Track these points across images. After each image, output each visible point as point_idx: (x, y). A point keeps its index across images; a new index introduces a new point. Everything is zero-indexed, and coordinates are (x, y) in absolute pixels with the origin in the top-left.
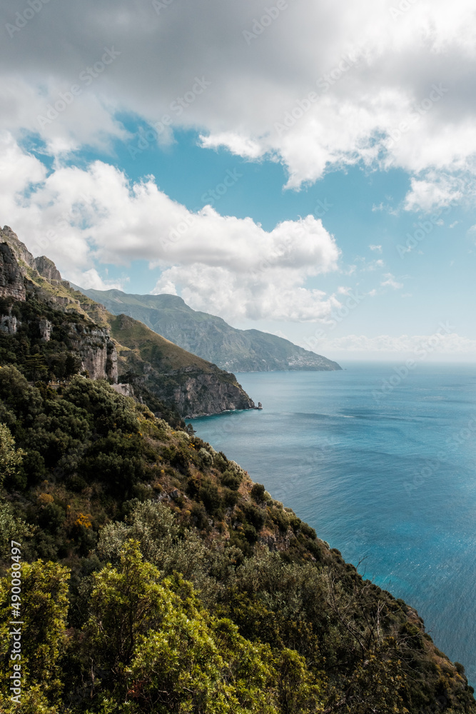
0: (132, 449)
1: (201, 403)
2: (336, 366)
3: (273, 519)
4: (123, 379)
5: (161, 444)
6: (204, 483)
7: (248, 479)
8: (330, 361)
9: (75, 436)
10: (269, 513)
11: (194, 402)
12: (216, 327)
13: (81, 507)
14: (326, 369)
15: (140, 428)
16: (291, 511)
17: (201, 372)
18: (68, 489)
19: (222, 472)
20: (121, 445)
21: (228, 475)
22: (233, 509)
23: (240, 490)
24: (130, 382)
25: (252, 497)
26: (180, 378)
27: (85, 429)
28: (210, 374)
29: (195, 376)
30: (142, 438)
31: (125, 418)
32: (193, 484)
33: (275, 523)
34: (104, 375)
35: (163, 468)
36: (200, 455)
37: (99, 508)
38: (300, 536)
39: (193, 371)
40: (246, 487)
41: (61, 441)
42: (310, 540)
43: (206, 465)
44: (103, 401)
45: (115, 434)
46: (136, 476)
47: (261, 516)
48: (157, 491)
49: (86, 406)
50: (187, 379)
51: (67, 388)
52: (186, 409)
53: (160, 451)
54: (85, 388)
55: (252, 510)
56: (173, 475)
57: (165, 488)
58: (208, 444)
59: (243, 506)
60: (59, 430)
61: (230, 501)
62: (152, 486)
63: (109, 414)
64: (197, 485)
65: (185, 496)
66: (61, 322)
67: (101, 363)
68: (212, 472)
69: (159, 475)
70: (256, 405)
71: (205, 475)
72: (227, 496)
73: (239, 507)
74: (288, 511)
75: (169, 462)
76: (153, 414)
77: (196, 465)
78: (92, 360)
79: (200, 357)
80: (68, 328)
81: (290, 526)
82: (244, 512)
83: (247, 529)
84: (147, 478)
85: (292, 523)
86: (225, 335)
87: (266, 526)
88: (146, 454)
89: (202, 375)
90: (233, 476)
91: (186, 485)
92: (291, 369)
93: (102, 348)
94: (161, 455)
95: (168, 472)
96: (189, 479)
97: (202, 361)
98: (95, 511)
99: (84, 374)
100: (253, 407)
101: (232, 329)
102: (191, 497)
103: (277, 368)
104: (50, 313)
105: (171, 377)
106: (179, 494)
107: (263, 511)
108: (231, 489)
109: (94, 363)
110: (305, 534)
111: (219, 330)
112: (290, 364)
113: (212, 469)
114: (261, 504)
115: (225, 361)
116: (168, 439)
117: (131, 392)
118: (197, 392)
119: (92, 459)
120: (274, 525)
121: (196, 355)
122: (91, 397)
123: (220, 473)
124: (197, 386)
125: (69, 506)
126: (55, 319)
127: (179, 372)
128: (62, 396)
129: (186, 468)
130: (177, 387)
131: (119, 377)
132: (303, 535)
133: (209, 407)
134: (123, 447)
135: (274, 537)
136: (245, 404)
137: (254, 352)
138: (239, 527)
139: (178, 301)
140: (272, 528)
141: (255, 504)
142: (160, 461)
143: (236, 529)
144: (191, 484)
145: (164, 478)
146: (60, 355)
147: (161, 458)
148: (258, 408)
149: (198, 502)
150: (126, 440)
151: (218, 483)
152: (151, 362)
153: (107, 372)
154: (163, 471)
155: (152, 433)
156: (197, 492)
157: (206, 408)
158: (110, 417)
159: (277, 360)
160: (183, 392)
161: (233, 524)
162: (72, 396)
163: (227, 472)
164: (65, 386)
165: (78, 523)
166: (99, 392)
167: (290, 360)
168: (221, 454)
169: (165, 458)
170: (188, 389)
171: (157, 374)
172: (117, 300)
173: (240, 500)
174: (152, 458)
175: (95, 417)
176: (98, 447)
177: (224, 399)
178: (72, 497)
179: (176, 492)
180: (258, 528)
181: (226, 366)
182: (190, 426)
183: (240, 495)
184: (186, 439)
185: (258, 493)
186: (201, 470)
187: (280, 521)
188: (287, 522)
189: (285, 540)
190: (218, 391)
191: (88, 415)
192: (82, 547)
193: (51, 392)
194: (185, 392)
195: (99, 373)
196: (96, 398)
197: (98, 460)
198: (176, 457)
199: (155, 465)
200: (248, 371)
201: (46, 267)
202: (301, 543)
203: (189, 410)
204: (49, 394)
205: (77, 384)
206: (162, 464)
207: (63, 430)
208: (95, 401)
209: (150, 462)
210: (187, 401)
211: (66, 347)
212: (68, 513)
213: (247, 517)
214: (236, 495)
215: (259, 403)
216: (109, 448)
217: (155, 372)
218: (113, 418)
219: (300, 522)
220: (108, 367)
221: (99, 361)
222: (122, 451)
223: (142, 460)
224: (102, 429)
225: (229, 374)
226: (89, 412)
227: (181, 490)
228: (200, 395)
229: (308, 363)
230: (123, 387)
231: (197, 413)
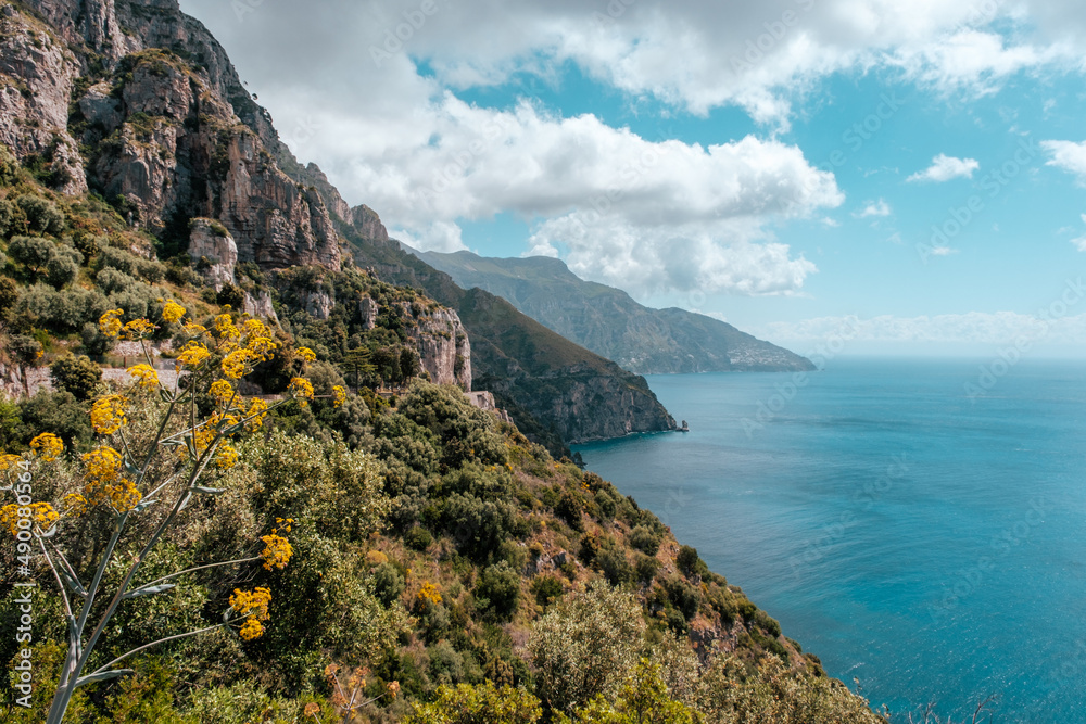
0: (497, 489)
1: (594, 421)
2: (806, 365)
3: (711, 602)
4: (478, 385)
5: (540, 482)
6: (604, 542)
7: (670, 538)
8: (796, 355)
9: (417, 467)
10: (705, 592)
11: (583, 419)
12: (614, 304)
13: (427, 573)
14: (792, 369)
15: (508, 458)
16: (739, 591)
17: (594, 373)
18: (407, 544)
19: (632, 528)
20: (480, 483)
21: (641, 531)
22: (649, 585)
23: (660, 555)
24: (490, 389)
25: (678, 567)
26: (562, 383)
27: (429, 457)
28: (607, 377)
29: (585, 380)
30: (512, 474)
31: (487, 442)
32: (589, 545)
33: (715, 608)
34: (452, 377)
35: (544, 518)
36: (598, 500)
37: (451, 573)
38: (755, 631)
39: (582, 371)
40: (669, 551)
41: (395, 474)
42: (771, 638)
43: (607, 515)
44: (454, 416)
45: (473, 465)
46: (504, 529)
47: (692, 596)
48: (535, 553)
49: (430, 424)
50: (573, 385)
51: (403, 398)
52: (570, 429)
53: (538, 493)
54: (428, 398)
55: (679, 587)
56: (557, 529)
57: (547, 548)
58: (609, 485)
59: (665, 581)
60: (392, 457)
61: (645, 574)
62: (528, 545)
63: (464, 436)
64: (593, 545)
65: (577, 562)
66: (390, 302)
67: (448, 361)
68: (617, 526)
69: (538, 530)
70: (680, 425)
71: (606, 531)
72: (639, 564)
73: (659, 582)
74: (733, 590)
75: (552, 510)
76: (524, 437)
77: (592, 516)
78: (434, 356)
79: (591, 350)
80: (399, 311)
81: (738, 615)
82: (665, 586)
83: (672, 616)
84: (520, 533)
85: (742, 611)
86: (630, 317)
87: (701, 613)
88: (518, 497)
89: (595, 379)
90: (648, 534)
91: (578, 546)
92: (733, 368)
93: (448, 338)
94: (540, 499)
95: (551, 525)
96: (582, 536)
97: (595, 357)
98: (446, 579)
99: (424, 376)
100: (674, 428)
101: (640, 307)
102: (586, 563)
103: (711, 367)
104: (375, 287)
105: (549, 381)
106: (568, 558)
107: (695, 589)
108: (646, 553)
109: (437, 360)
110: (762, 628)
111: (621, 310)
112: (732, 361)
113: (615, 522)
114: (692, 579)
115: (628, 358)
116: (550, 475)
117: (490, 404)
118: (588, 405)
119: (440, 503)
120: (713, 613)
121: (585, 348)
122: (438, 411)
123: (627, 529)
124: (588, 395)
125: (410, 571)
126: (382, 296)
127: (560, 374)
128: (396, 409)
129: (577, 519)
130: (558, 396)
131: (473, 381)
132: (760, 630)
133: (606, 426)
134: (484, 485)
135: (713, 630)
136: (661, 424)
137: (674, 342)
138: (660, 613)
139: (556, 267)
140: (709, 616)
141: (683, 577)
142: (539, 509)
143: (655, 615)
144: (585, 543)
145: (545, 534)
146: (393, 349)
147: (540, 503)
148: (681, 430)
149: (596, 570)
150: (485, 475)
151: (625, 543)
152: (518, 358)
153: (455, 374)
154: (543, 523)
155: (526, 466)
156: (595, 556)
157: (602, 428)
158: (465, 441)
159: (711, 355)
160: (566, 403)
161: (649, 608)
162: (411, 409)
163: (638, 527)
164: (400, 394)
165: (423, 594)
166: (448, 403)
167: (734, 355)
168: (629, 498)
169: (545, 503)
170: (574, 400)
171: (528, 376)
172: (469, 268)
173: (660, 572)
174: (527, 504)
175: (444, 440)
176: (448, 484)
177: (628, 415)
178: (413, 558)
179: (563, 555)
180: (689, 615)
181: (630, 364)
182: (578, 456)
183: (660, 564)
184: (577, 476)
185: (687, 561)
186: (599, 522)
187: (722, 607)
188: (734, 608)
189: (731, 636)
190: (619, 403)
191: (434, 438)
192: (429, 631)
193: (380, 403)
194: (570, 404)
195: (444, 374)
196: (445, 412)
197: (450, 504)
198: (562, 502)
199: (532, 514)
200: (665, 372)
201: (366, 221)
202: (757, 642)
203: (575, 432)
204: (378, 406)
205: (417, 391)
206: (542, 512)
207: (398, 456)
208: (442, 417)
209: (524, 509)
210: (572, 417)
211: (397, 338)
212: (408, 580)
213: (671, 597)
214: (653, 561)
215: (683, 422)
216: (463, 486)
217: (523, 374)
218: (469, 442)
219: (755, 609)
220: (458, 368)
221: (444, 357)
222: (481, 492)
223: (511, 505)
224: (453, 460)
225: (636, 377)
226: (435, 433)
227: (570, 552)
228: (592, 408)
229: (761, 360)
230: (479, 396)
231: (588, 435)
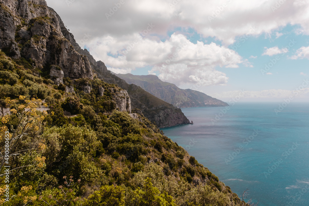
0: (138, 141)
1: (166, 121)
2: (226, 104)
3: (199, 172)
4: (133, 111)
5: (150, 139)
6: (168, 156)
7: (187, 154)
8: (223, 102)
9: (115, 135)
10: (197, 169)
11: (163, 121)
12: (172, 88)
13: (118, 165)
14: (222, 106)
15: (141, 132)
16: (207, 169)
17: (166, 108)
18: (112, 157)
19: (176, 151)
20: (133, 139)
21: (179, 152)
22: (181, 167)
23: (184, 159)
24: (136, 112)
25: (189, 162)
26: (157, 111)
27: (118, 133)
28: (170, 109)
29: (164, 110)
30: (142, 136)
31: (135, 128)
32: (164, 156)
34: (126, 109)
35: (151, 149)
36: (167, 144)
37: (125, 165)
38: (211, 180)
39: (163, 107)
40: (187, 158)
41: (109, 137)
42: (216, 182)
43: (169, 148)
44: (125, 120)
45: (131, 134)
46: (140, 152)
47: (193, 170)
48: (149, 159)
49: (119, 123)
50: (160, 111)
51: (111, 115)
52: (160, 124)
53: (150, 142)
54: (118, 115)
55: (190, 168)
56: (155, 152)
57: (152, 157)
58: (170, 139)
59: (186, 166)
61: (180, 164)
62: (147, 157)
64: (165, 156)
65: (161, 161)
66: (107, 88)
67: (124, 105)
69: (150, 152)
70: (191, 122)
71: (169, 152)
72: (178, 162)
73: (184, 166)
74: (205, 168)
75: (153, 147)
76: (146, 126)
77: (165, 148)
78: (120, 103)
79: (165, 101)
80: (110, 91)
81: (207, 176)
82: (186, 168)
83: (188, 176)
84: (144, 153)
85: (208, 174)
86: (176, 92)
87: (196, 175)
88: (144, 143)
89: (166, 109)
90: (181, 153)
91: (161, 157)
92: (205, 106)
93: (124, 98)
94: (150, 144)
95: (153, 151)
96: (162, 154)
97: (167, 103)
98: (123, 167)
99: (117, 109)
100: (189, 123)
101: (179, 89)
102: (163, 162)
103: (199, 105)
104: (103, 84)
105: (153, 110)
106: (158, 160)
107: (194, 168)
108: (180, 158)
109: (121, 105)
111: (174, 90)
112: (205, 104)
113: (172, 150)
114: (193, 165)
115: (176, 103)
116: (153, 137)
117: (136, 117)
118: (165, 117)
119: (122, 145)
120: (200, 175)
121: (164, 100)
122: (121, 119)
124: (164, 114)
125: (113, 164)
126: (105, 86)
127: (156, 108)
128: (109, 119)
129: (161, 149)
130: (156, 114)
131: (131, 110)
132: (213, 180)
133: (170, 123)
134: (134, 140)
135: (199, 180)
136: (186, 122)
137: (189, 99)
138: (184, 175)
139: (156, 78)
140: (198, 176)
141: (191, 165)
142: (150, 146)
143: (183, 176)
144: (163, 156)
145: (151, 153)
146: (109, 101)
148: (191, 124)
149: (166, 163)
150: (135, 137)
151: (174, 156)
152: (145, 104)
153: (126, 108)
154: (151, 150)
155: (146, 134)
156: (166, 159)
158: (129, 127)
159: (199, 102)
160: (158, 116)
161: (181, 174)
162: (113, 119)
164: (110, 114)
165: (117, 171)
166: (124, 117)
167: (206, 102)
168: (175, 143)
169: (152, 145)
171: (147, 109)
172: (130, 78)
173: (184, 164)
175: (123, 127)
176: (124, 140)
177: (176, 119)
178: (114, 161)
180: (192, 176)
181: (177, 105)
182: (162, 131)
183: (184, 161)
184: (161, 137)
185: (192, 160)
186: (167, 150)
187: (202, 173)
188: (206, 174)
189: (205, 181)
190: (173, 116)
191: (120, 127)
192: (118, 181)
193: (104, 117)
194: (159, 116)
195: (123, 109)
196: (123, 119)
197: (124, 145)
198: (156, 144)
199: (148, 148)
200: (186, 107)
201: (101, 65)
202: (212, 183)
203: (161, 124)
204: (104, 118)
205: (115, 113)
207: (109, 132)
208: (122, 120)
209: (146, 146)
210: (160, 120)
211: (110, 98)
212: (112, 167)
213: (188, 171)
214: (182, 161)
215: (192, 121)
216: (128, 140)
217: (146, 108)
219: (211, 174)
222: (134, 142)
223: (142, 145)
224: (125, 133)
225: (178, 109)
226: (120, 125)
227: (159, 158)
228: (166, 118)
229: (213, 103)
230: (133, 115)
231: (165, 125)
